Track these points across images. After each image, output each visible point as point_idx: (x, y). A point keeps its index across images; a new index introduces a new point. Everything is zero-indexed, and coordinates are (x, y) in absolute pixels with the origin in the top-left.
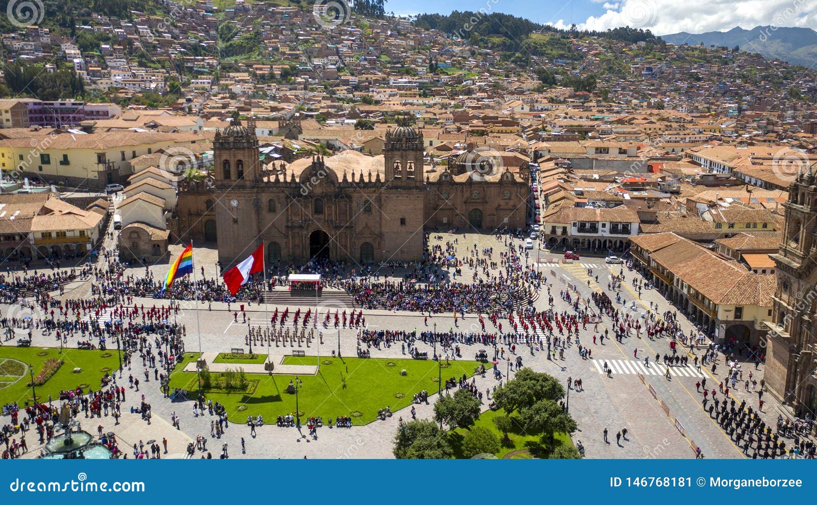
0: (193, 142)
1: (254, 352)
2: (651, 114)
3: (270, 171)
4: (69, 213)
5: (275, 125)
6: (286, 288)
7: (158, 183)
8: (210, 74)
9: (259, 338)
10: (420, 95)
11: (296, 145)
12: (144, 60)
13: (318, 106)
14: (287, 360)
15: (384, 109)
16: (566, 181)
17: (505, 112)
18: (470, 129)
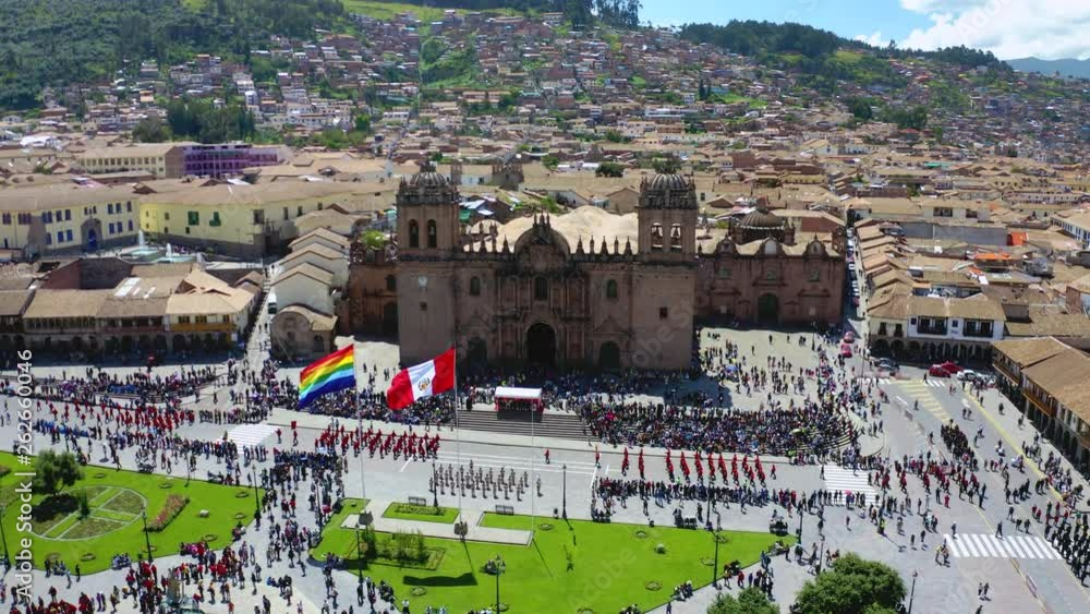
0: (378, 194)
1: (440, 504)
2: (1002, 163)
3: (475, 235)
4: (213, 291)
5: (487, 170)
6: (492, 407)
7: (327, 252)
8: (407, 104)
9: (449, 482)
10: (687, 131)
11: (514, 198)
12: (327, 90)
13: (547, 144)
14: (487, 520)
15: (636, 148)
16: (896, 255)
17: (804, 155)
18: (757, 177)
